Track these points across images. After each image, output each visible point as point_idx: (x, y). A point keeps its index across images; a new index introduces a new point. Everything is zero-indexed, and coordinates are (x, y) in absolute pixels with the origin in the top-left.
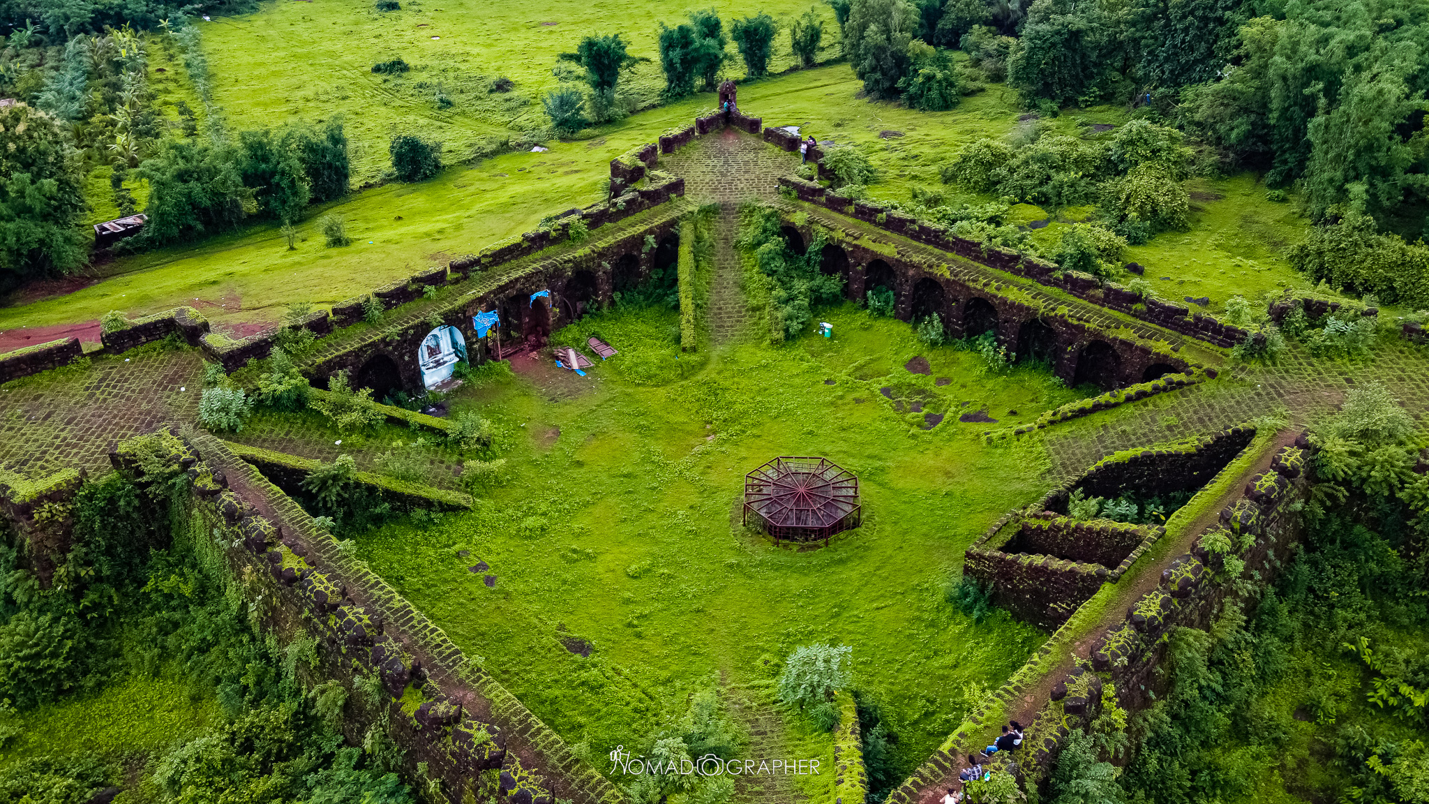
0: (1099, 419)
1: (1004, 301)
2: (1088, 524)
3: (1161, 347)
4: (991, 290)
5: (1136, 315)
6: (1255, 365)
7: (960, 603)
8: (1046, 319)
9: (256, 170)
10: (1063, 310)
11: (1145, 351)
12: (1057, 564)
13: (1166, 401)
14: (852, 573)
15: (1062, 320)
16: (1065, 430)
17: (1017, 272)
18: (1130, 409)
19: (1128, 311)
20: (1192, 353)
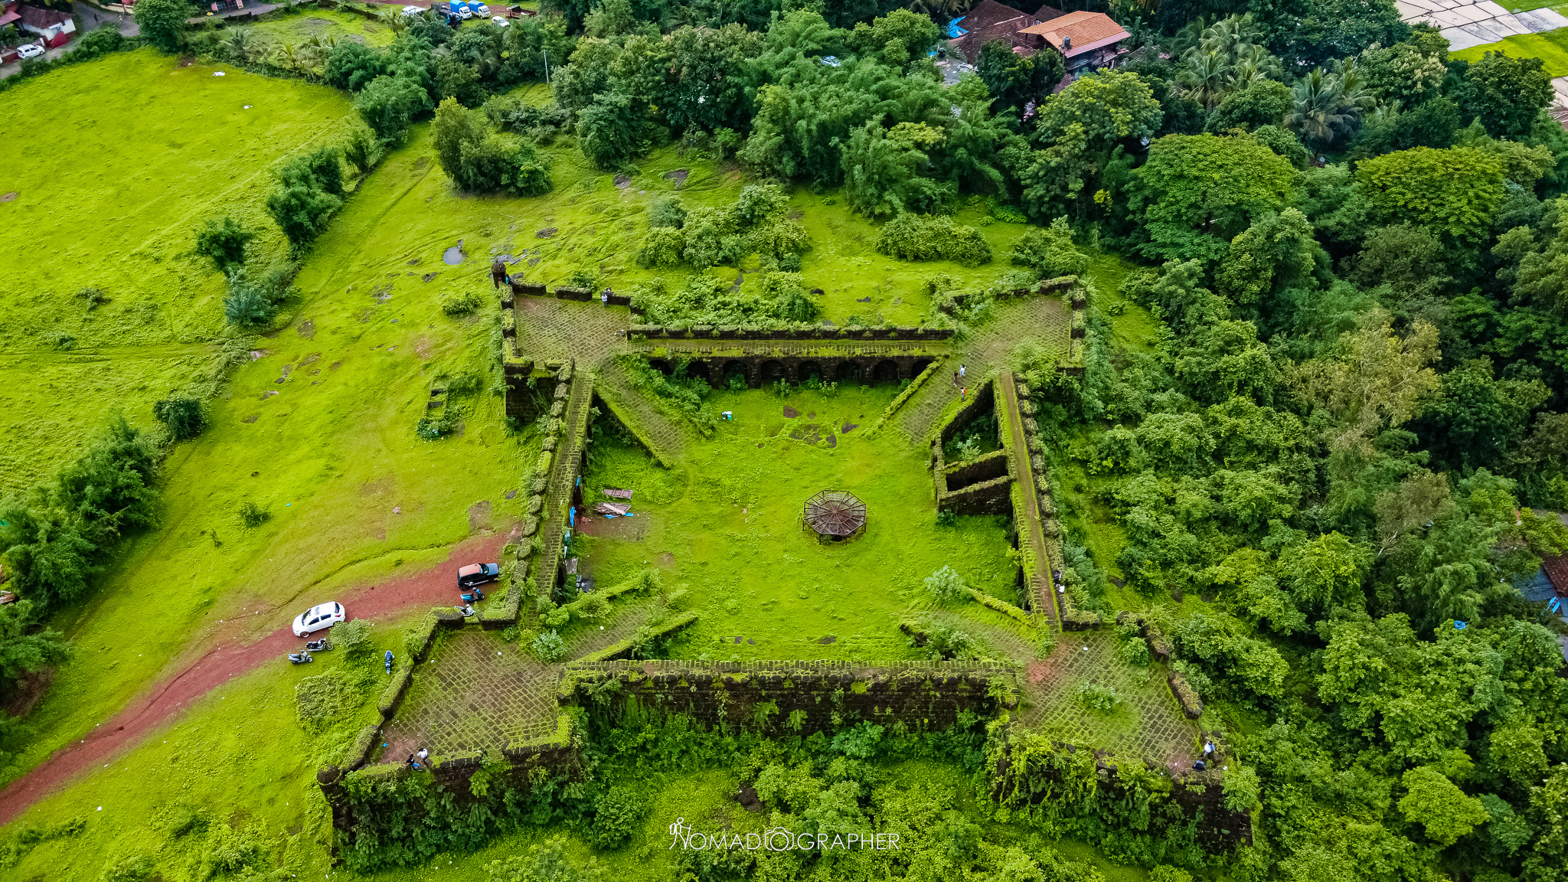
0: (912, 401)
1: (824, 359)
2: (977, 461)
3: (916, 352)
4: (812, 355)
5: (893, 339)
6: (960, 344)
7: (945, 523)
8: (851, 360)
9: (101, 495)
10: (858, 352)
11: (911, 357)
12: (987, 484)
13: (936, 379)
14: (885, 537)
15: (861, 357)
16: (900, 415)
17: (818, 338)
18: (923, 391)
19: (889, 338)
20: (930, 349)
